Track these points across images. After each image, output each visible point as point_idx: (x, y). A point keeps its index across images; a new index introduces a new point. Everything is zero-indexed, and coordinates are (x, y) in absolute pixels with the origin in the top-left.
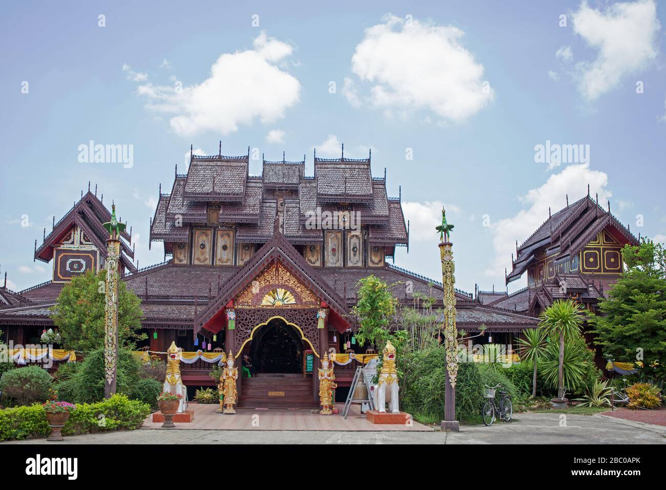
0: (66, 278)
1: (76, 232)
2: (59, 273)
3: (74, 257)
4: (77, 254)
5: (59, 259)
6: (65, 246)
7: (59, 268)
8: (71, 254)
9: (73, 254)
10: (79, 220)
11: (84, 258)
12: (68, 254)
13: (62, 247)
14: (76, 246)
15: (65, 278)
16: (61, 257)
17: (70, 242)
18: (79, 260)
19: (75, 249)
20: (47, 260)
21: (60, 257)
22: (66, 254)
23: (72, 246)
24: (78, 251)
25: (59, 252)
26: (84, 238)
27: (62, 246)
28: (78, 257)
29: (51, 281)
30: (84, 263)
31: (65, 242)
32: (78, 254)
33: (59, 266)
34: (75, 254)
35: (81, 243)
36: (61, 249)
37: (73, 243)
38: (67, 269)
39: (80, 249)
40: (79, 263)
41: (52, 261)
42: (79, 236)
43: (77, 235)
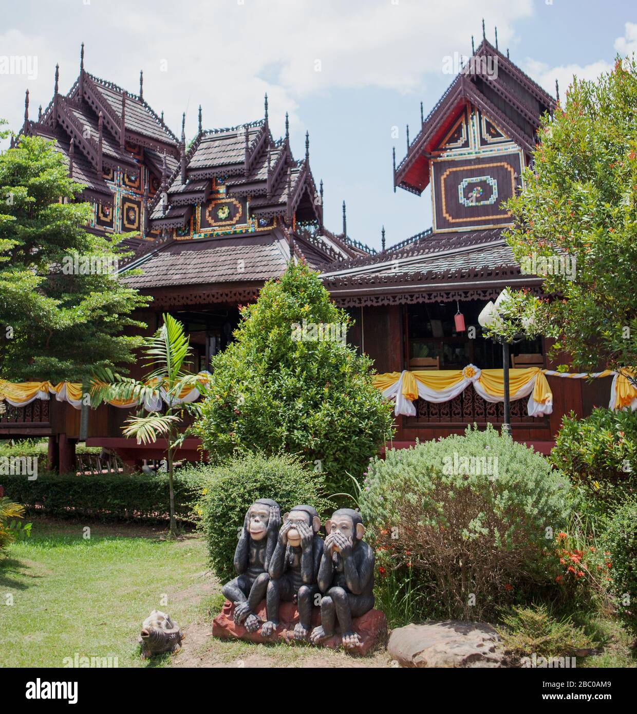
0: (461, 220)
1: (471, 122)
2: (444, 211)
3: (472, 173)
4: (476, 167)
5: (442, 182)
6: (453, 153)
7: (444, 200)
8: (465, 168)
9: (469, 168)
10: (477, 98)
11: (493, 172)
12: (458, 169)
13: (446, 156)
14: (474, 151)
15: (457, 220)
16: (445, 176)
17: (460, 142)
18: (484, 178)
19: (473, 156)
20: (418, 190)
21: (442, 178)
22: (454, 169)
23: (465, 150)
24: (479, 161)
25: (440, 167)
26: (488, 131)
27: (445, 154)
28: (481, 172)
29: (431, 229)
30: (492, 182)
31: (452, 145)
32: (480, 166)
33: (443, 196)
34: (473, 167)
35: (484, 142)
36: (444, 162)
37: (466, 145)
38: (460, 202)
39: (482, 155)
40: (484, 184)
42: (477, 128)
43: (474, 128)
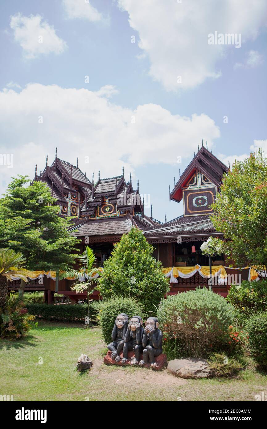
0: (194, 212)
1: (198, 176)
2: (188, 209)
3: (198, 195)
4: (200, 192)
5: (187, 198)
6: (191, 187)
7: (188, 205)
8: (196, 193)
9: (197, 193)
10: (200, 167)
11: (206, 194)
12: (193, 193)
13: (188, 189)
14: (199, 187)
15: (193, 212)
16: (188, 196)
17: (194, 183)
18: (202, 197)
19: (199, 189)
20: (179, 201)
21: (187, 196)
22: (192, 193)
23: (196, 186)
24: (200, 190)
25: (187, 192)
26: (204, 180)
27: (188, 188)
28: (201, 194)
29: (183, 215)
30: (206, 198)
31: (191, 184)
32: (201, 192)
33: (188, 203)
34: (198, 193)
35: (202, 183)
36: (188, 191)
37: (196, 184)
38: (194, 205)
39: (202, 188)
40: (202, 199)
41: (182, 201)
42: (200, 178)
43: (199, 178)
